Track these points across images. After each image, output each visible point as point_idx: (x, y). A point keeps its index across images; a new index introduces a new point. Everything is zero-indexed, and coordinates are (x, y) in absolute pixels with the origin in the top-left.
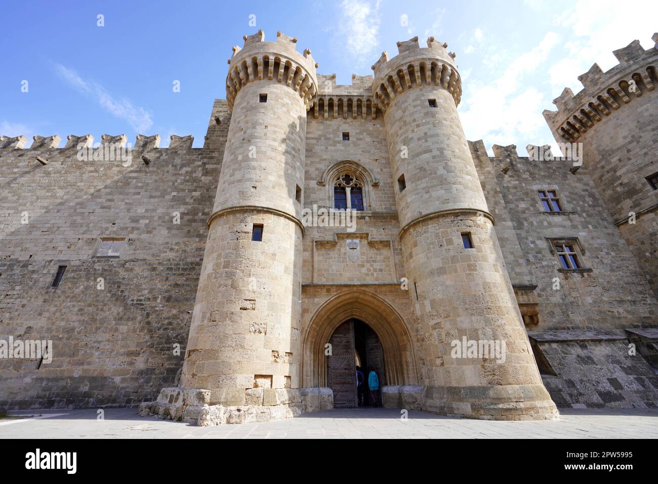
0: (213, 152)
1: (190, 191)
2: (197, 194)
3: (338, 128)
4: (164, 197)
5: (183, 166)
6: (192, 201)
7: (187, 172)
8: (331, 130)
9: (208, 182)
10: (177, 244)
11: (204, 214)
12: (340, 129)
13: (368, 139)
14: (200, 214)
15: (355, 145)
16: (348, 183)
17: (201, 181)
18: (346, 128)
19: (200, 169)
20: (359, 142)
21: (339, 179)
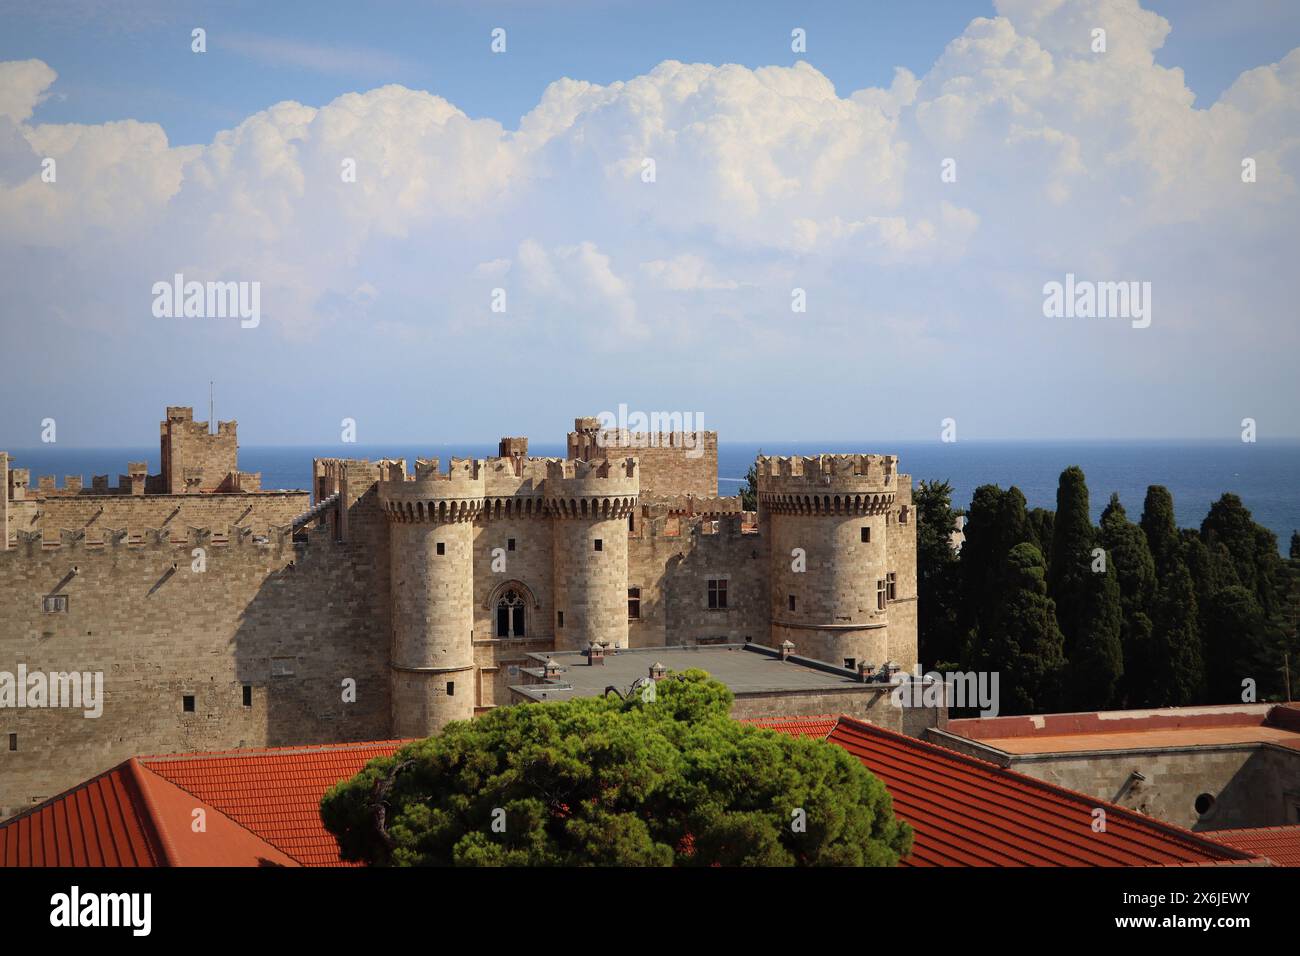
0: (360, 547)
1: (347, 601)
2: (353, 604)
3: (504, 533)
4: (320, 609)
5: (332, 568)
6: (350, 613)
7: (337, 576)
8: (496, 536)
9: (362, 588)
10: (346, 661)
11: (366, 628)
12: (506, 535)
13: (534, 548)
14: (362, 629)
15: (521, 556)
16: (511, 601)
17: (354, 587)
18: (512, 533)
19: (351, 571)
20: (526, 552)
21: (502, 596)
